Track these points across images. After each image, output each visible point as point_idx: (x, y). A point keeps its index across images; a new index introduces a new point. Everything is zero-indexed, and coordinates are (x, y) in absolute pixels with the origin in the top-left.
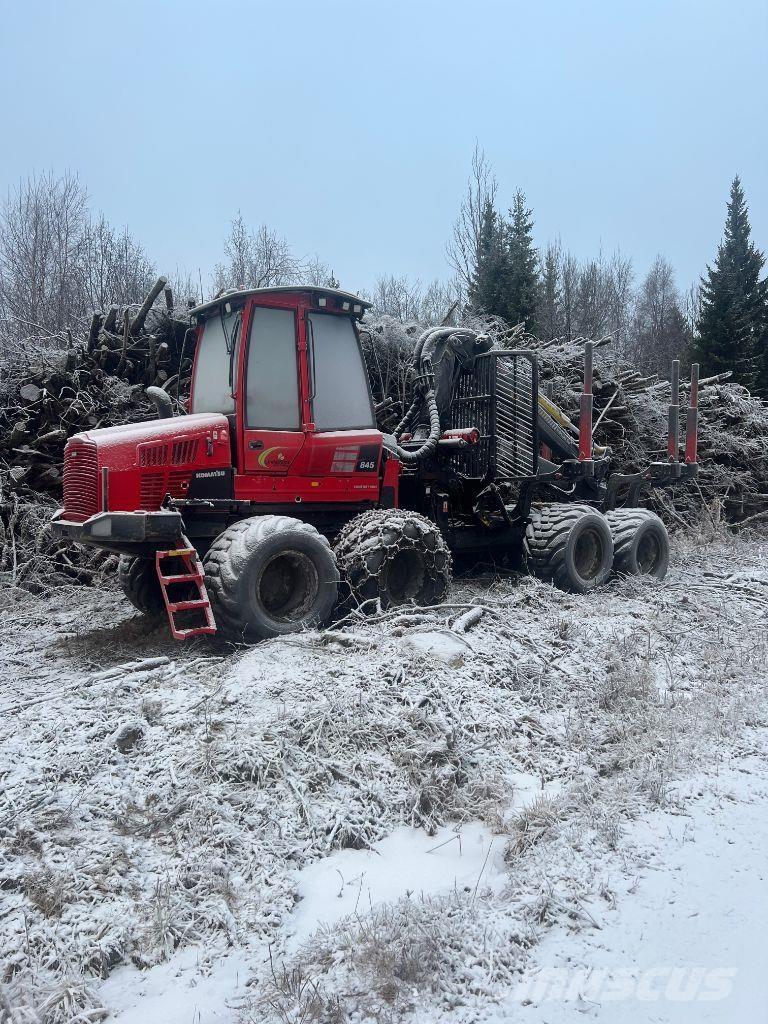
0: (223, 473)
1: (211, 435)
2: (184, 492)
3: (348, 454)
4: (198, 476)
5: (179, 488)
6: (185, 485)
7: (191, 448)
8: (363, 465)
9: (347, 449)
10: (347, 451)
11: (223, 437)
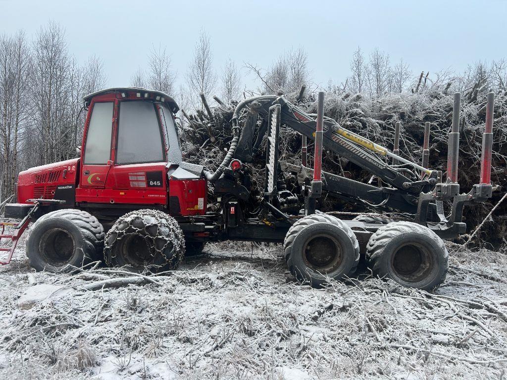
0: (71, 187)
1: (67, 168)
2: (53, 196)
3: (138, 177)
4: (59, 188)
5: (51, 194)
6: (53, 193)
7: (57, 174)
8: (151, 183)
9: (138, 174)
10: (137, 175)
11: (73, 169)
